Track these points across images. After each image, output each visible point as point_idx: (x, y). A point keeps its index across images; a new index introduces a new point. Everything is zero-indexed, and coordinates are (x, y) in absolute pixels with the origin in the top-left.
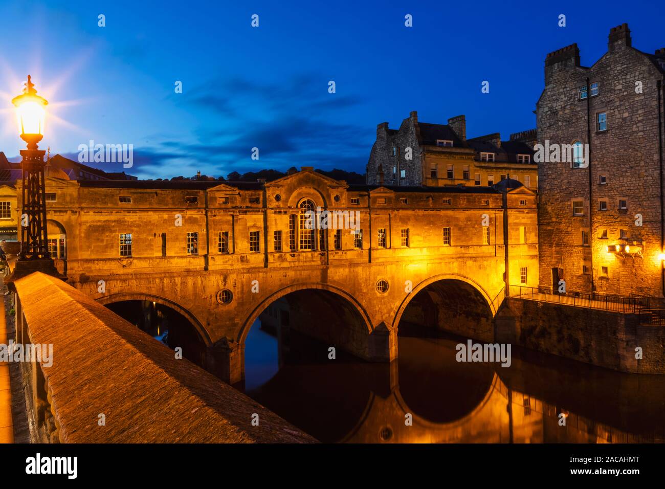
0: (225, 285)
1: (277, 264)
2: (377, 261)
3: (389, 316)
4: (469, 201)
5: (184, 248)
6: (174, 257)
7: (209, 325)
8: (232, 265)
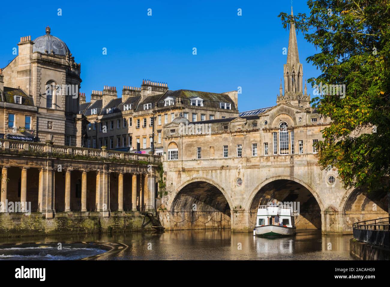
0: (239, 175)
1: (265, 163)
3: (336, 202)
5: (222, 154)
6: (217, 159)
7: (231, 197)
8: (242, 164)
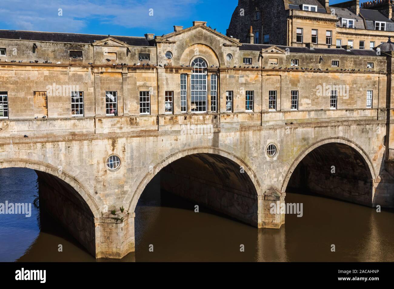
0: (113, 150)
1: (168, 128)
2: (268, 124)
3: (278, 180)
4: (355, 63)
5: (68, 109)
6: (57, 119)
7: (96, 193)
8: (121, 128)
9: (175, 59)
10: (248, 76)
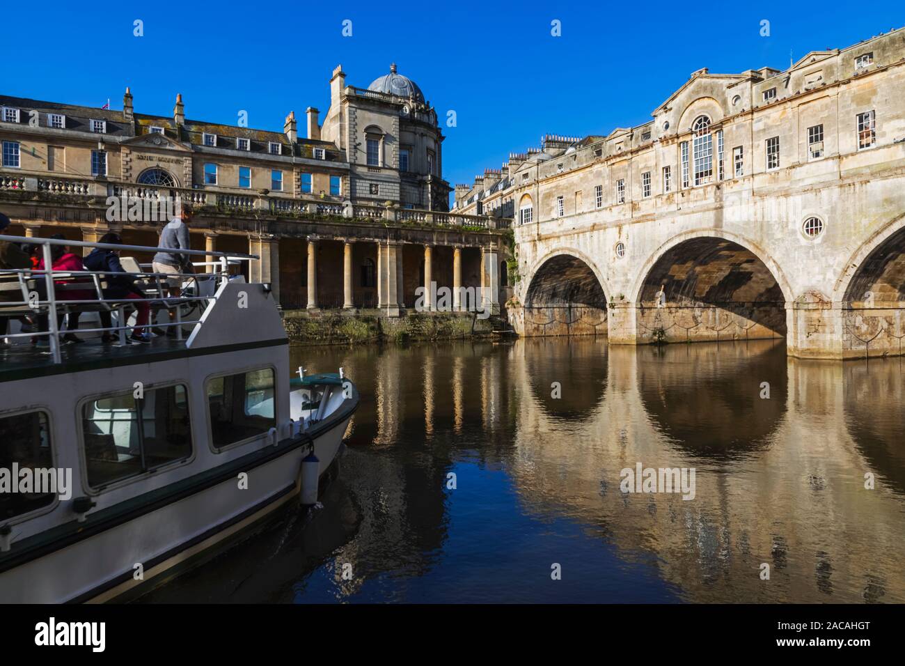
0: (620, 237)
1: (665, 209)
3: (824, 279)
5: (593, 203)
6: (586, 212)
7: (608, 279)
8: (624, 215)
9: (672, 128)
10: (768, 117)
